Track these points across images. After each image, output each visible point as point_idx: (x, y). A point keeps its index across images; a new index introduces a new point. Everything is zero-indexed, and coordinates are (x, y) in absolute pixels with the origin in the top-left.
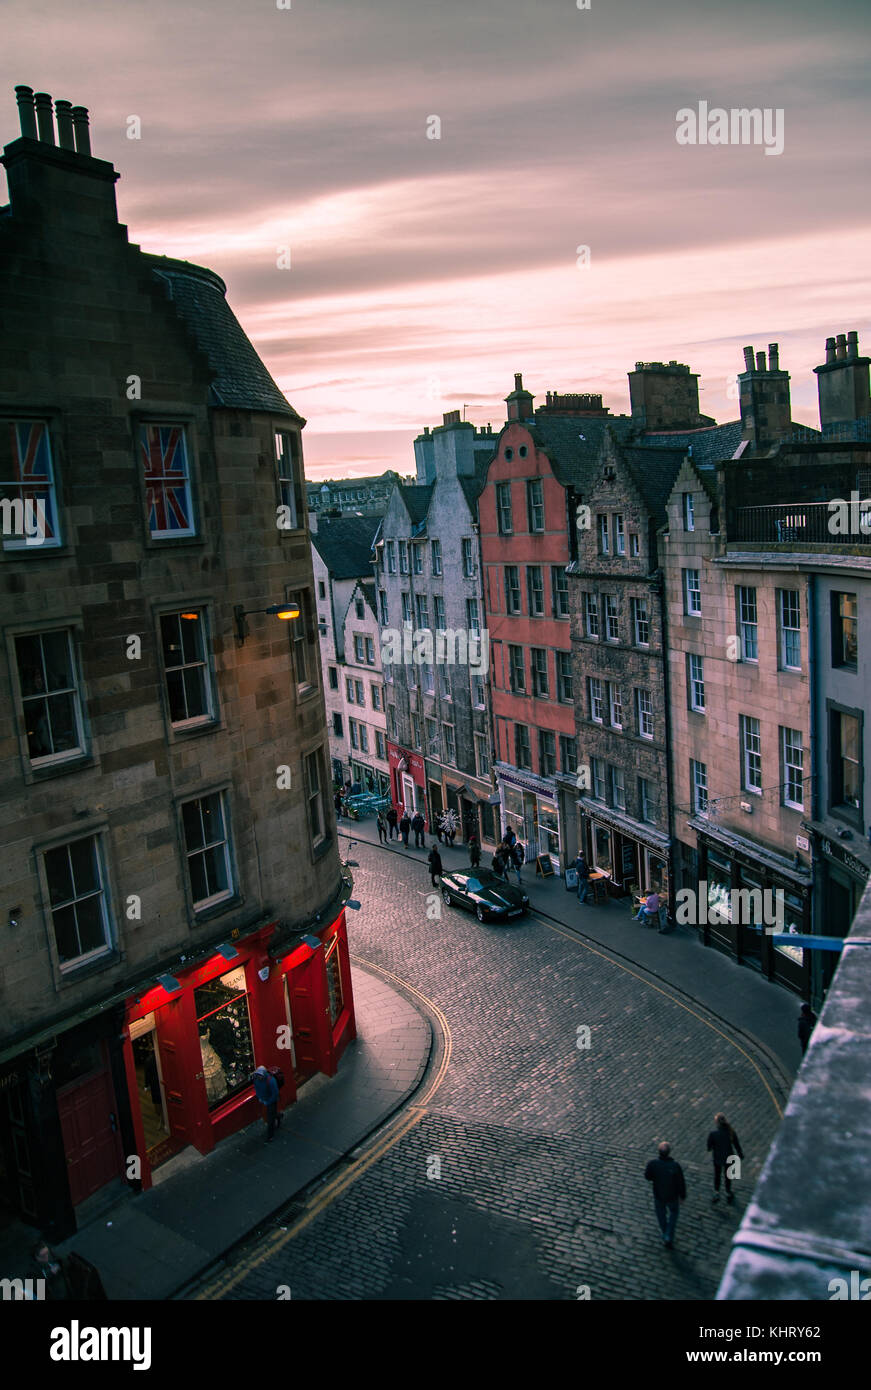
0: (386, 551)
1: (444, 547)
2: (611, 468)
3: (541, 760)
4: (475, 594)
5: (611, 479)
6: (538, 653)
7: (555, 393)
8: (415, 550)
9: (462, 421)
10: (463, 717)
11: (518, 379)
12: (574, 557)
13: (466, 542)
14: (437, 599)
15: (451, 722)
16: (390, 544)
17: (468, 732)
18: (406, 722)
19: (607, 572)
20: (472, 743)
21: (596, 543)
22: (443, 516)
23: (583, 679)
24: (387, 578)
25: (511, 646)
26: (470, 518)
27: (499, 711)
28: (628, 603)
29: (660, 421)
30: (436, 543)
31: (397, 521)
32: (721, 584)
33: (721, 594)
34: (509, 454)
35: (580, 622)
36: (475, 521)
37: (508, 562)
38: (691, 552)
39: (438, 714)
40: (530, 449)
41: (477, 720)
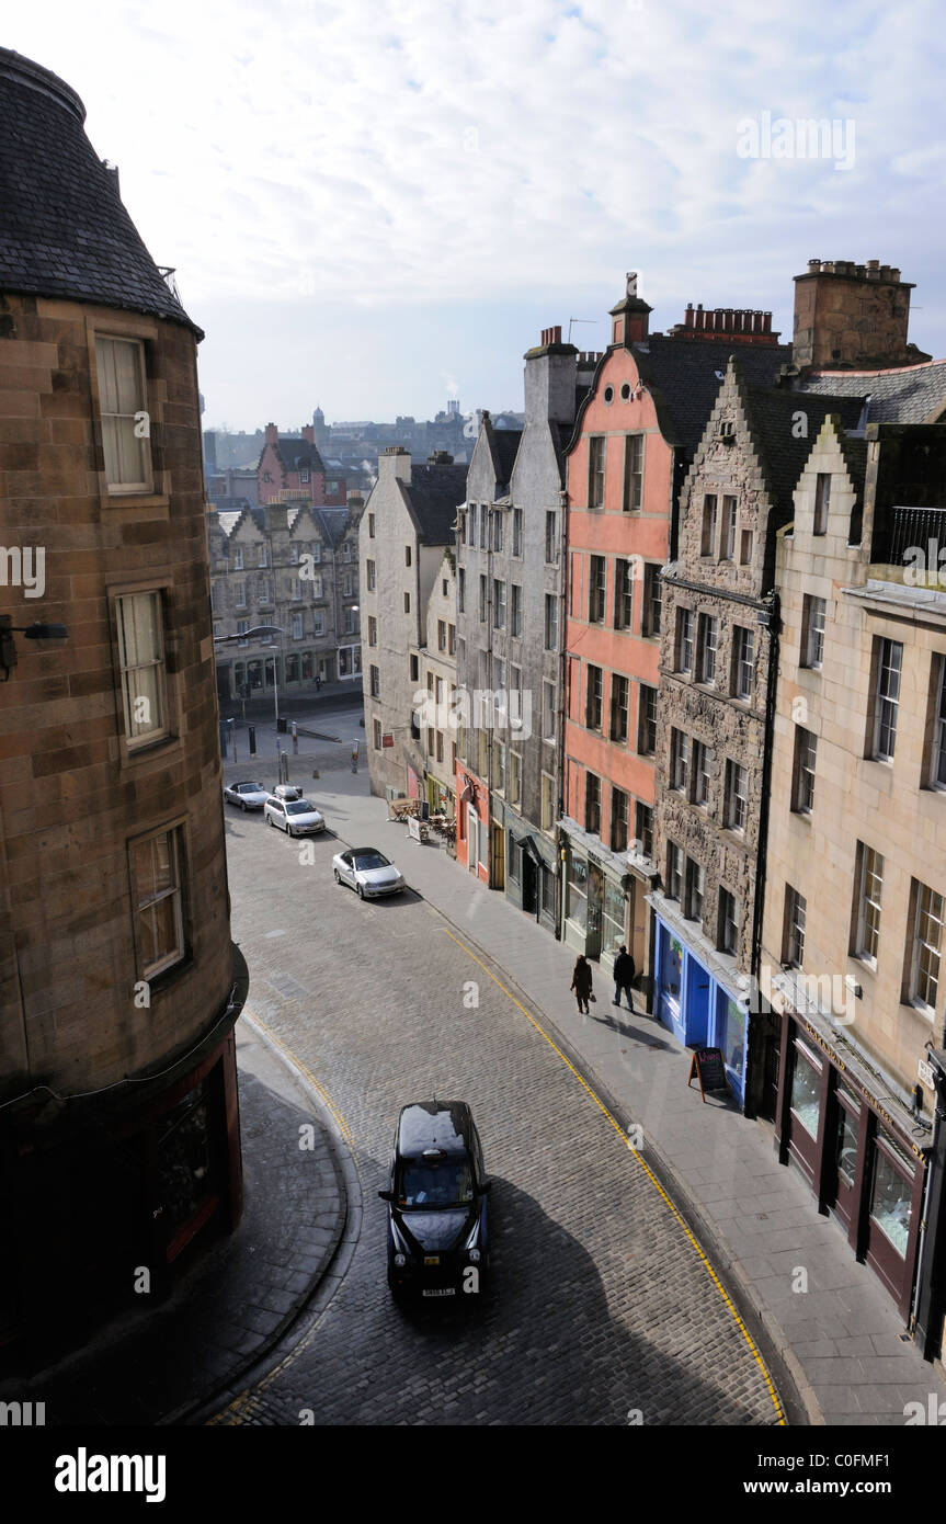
0: (468, 516)
1: (527, 520)
2: (730, 425)
3: (613, 827)
4: (555, 589)
5: (730, 442)
6: (620, 682)
7: (700, 306)
8: (497, 520)
9: (563, 342)
10: (532, 749)
11: (632, 279)
12: (674, 557)
13: (550, 516)
14: (515, 589)
15: (519, 752)
16: (473, 506)
17: (536, 770)
18: (476, 741)
19: (709, 583)
20: (539, 784)
21: (700, 537)
22: (529, 475)
23: (669, 728)
24: (468, 553)
25: (590, 667)
26: (558, 482)
27: (570, 750)
28: (731, 634)
29: (836, 354)
30: (518, 513)
31: (482, 477)
32: (854, 629)
33: (853, 645)
34: (609, 394)
35: (672, 648)
36: (563, 488)
37: (595, 550)
38: (818, 570)
39: (507, 739)
40: (635, 389)
41: (546, 756)
